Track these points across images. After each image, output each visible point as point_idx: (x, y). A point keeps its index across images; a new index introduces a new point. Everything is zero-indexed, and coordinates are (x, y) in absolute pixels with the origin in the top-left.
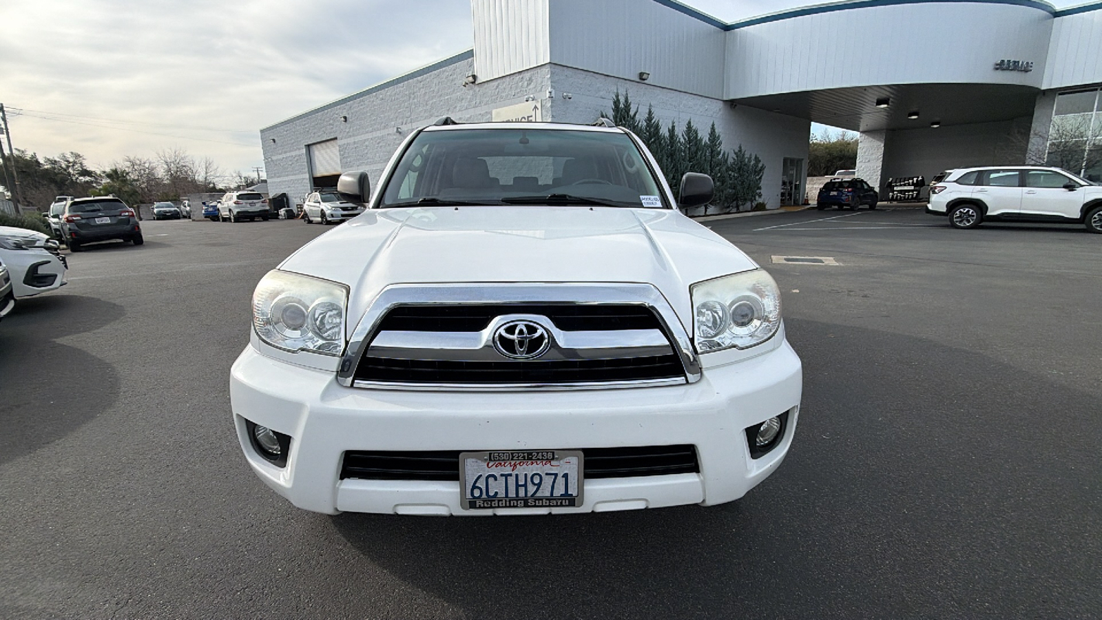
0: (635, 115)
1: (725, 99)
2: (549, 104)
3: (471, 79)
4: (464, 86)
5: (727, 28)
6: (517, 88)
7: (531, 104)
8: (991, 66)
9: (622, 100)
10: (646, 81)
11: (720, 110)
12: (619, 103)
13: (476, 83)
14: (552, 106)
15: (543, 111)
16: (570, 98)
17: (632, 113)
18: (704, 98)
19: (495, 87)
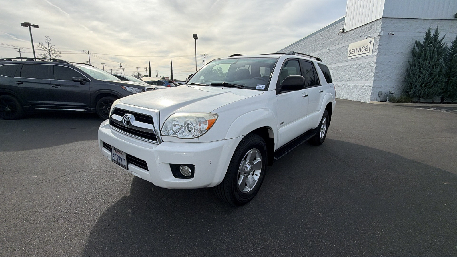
0: (442, 40)
2: (379, 39)
3: (341, 31)
4: (338, 34)
6: (363, 33)
7: (369, 39)
9: (433, 32)
12: (430, 34)
13: (344, 32)
15: (375, 42)
16: (393, 35)
17: (439, 39)
19: (352, 33)
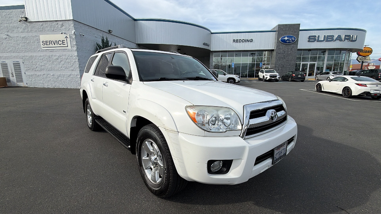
1: (136, 43)
2: (74, 37)
3: (24, 19)
4: (19, 21)
5: (135, 20)
6: (54, 27)
7: (64, 36)
8: (202, 44)
9: (105, 39)
10: (111, 33)
11: (135, 47)
12: (104, 40)
13: (28, 21)
14: (75, 38)
15: (71, 39)
16: (83, 36)
17: (109, 45)
18: (130, 42)
19: (40, 25)
